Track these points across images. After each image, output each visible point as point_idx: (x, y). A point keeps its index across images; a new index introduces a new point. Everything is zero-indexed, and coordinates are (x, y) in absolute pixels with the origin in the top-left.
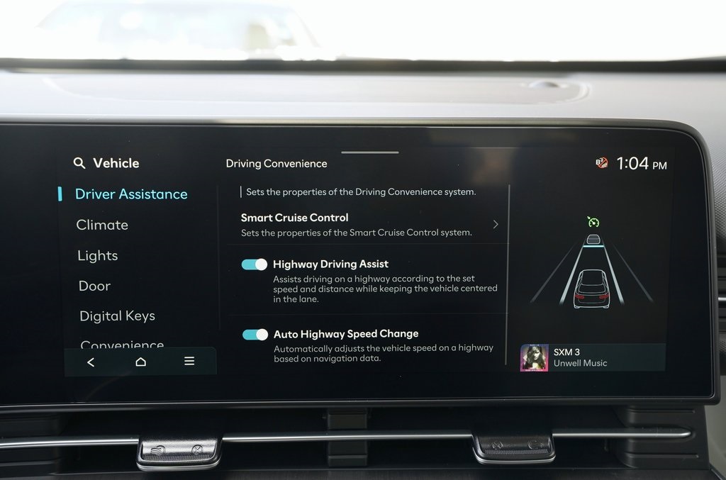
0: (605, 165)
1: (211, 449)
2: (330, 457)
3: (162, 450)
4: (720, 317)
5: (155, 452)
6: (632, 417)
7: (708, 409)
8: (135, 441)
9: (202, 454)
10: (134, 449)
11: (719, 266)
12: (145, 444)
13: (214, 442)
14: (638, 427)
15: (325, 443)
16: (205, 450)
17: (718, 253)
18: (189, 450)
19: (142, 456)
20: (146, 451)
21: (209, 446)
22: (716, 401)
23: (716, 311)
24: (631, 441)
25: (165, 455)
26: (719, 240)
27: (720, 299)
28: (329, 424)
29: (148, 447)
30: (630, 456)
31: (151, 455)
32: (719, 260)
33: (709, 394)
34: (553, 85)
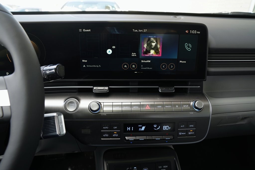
0: (187, 32)
1: (107, 89)
2: (130, 91)
3: (98, 89)
4: (208, 64)
5: (96, 89)
6: (189, 84)
7: (204, 82)
8: (92, 87)
9: (106, 90)
10: (92, 89)
11: (208, 54)
12: (94, 87)
13: (108, 87)
14: (190, 86)
15: (129, 88)
16: (106, 89)
17: (208, 51)
18: (103, 89)
19: (94, 90)
20: (94, 89)
21: (107, 88)
22: (205, 80)
23: (207, 63)
24: (189, 88)
25: (98, 90)
26: (209, 48)
27: (208, 60)
28: (130, 84)
29: (95, 88)
30: (189, 91)
31: (95, 90)
32: (208, 53)
33: (204, 79)
34: (176, 17)
